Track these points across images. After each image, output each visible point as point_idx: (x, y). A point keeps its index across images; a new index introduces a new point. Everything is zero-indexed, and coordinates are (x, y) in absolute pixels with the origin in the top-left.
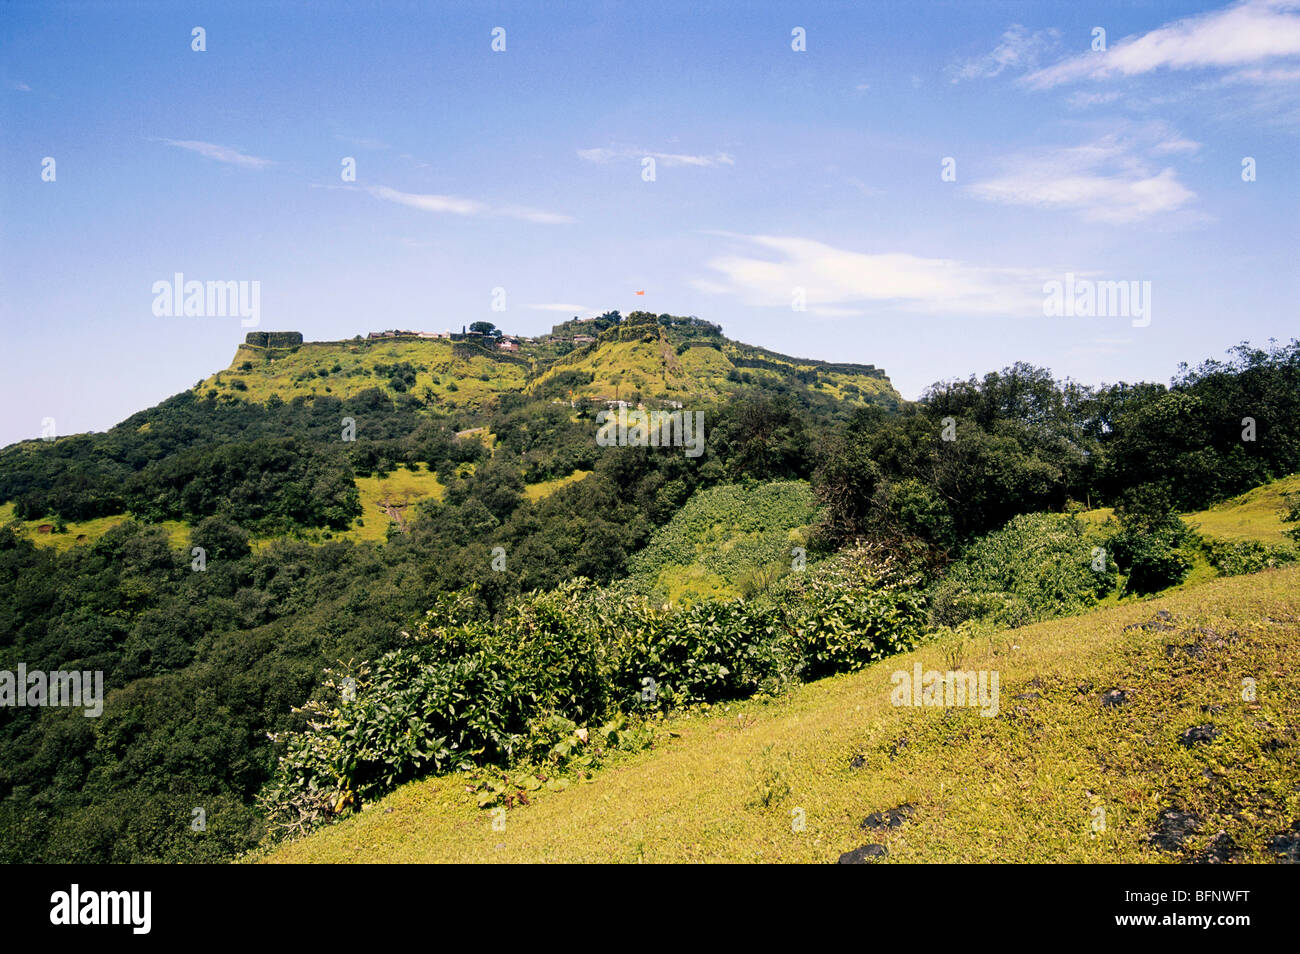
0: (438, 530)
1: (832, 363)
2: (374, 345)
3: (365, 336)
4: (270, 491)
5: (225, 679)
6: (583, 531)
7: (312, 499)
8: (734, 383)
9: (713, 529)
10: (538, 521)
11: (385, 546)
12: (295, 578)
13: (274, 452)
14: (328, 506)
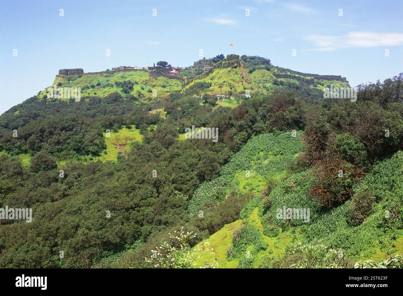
0: (140, 155)
1: (321, 75)
2: (115, 73)
3: (111, 69)
4: (65, 140)
5: (40, 225)
6: (200, 156)
7: (84, 143)
8: (276, 85)
9: (259, 154)
10: (180, 152)
11: (116, 163)
12: (76, 178)
13: (67, 122)
14: (91, 146)
